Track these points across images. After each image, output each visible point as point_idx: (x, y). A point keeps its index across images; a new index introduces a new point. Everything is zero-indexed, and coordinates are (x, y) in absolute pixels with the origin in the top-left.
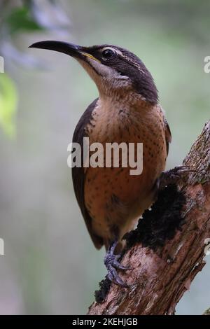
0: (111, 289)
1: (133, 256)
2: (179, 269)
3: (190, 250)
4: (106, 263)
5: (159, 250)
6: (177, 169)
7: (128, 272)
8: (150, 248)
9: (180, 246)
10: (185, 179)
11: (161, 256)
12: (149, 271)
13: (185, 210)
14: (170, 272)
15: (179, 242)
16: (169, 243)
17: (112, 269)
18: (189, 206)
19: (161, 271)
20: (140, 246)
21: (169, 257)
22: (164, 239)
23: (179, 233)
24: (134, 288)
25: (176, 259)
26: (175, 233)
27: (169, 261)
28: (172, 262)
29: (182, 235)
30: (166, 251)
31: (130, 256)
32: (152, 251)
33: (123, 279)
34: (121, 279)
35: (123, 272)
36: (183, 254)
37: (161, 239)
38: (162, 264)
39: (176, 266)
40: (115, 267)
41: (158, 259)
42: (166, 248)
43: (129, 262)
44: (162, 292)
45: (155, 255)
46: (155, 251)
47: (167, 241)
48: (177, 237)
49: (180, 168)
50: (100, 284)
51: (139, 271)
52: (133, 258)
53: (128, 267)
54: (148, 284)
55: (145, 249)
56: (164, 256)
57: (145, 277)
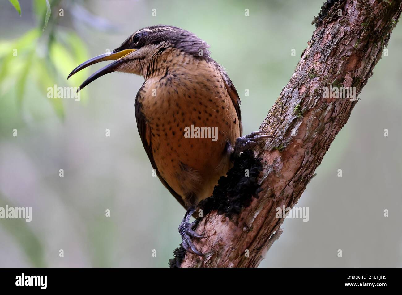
0: (186, 257)
1: (208, 224)
2: (255, 237)
3: (267, 217)
4: (181, 231)
5: (235, 218)
6: (253, 135)
7: (203, 240)
8: (226, 216)
9: (257, 214)
10: (262, 145)
11: (237, 224)
12: (225, 239)
13: (261, 177)
14: (246, 240)
15: (256, 209)
16: (245, 210)
17: (187, 237)
18: (266, 172)
19: (237, 239)
20: (216, 214)
21: (245, 225)
22: (241, 207)
23: (255, 200)
24: (209, 256)
25: (252, 227)
26: (252, 201)
27: (245, 229)
28: (249, 230)
29: (259, 202)
30: (243, 219)
31: (205, 224)
32: (227, 219)
33: (198, 247)
34: (196, 247)
35: (198, 240)
36: (260, 222)
37: (237, 206)
38: (239, 233)
39: (252, 234)
40: (189, 235)
41: (234, 227)
42: (242, 215)
43: (204, 230)
44: (238, 260)
45: (230, 223)
46: (231, 219)
47: (243, 208)
48: (253, 204)
49: (257, 134)
50: (175, 253)
51: (214, 240)
52: (209, 226)
53: (203, 235)
54: (224, 253)
55: (220, 216)
56: (240, 223)
57: (220, 245)
